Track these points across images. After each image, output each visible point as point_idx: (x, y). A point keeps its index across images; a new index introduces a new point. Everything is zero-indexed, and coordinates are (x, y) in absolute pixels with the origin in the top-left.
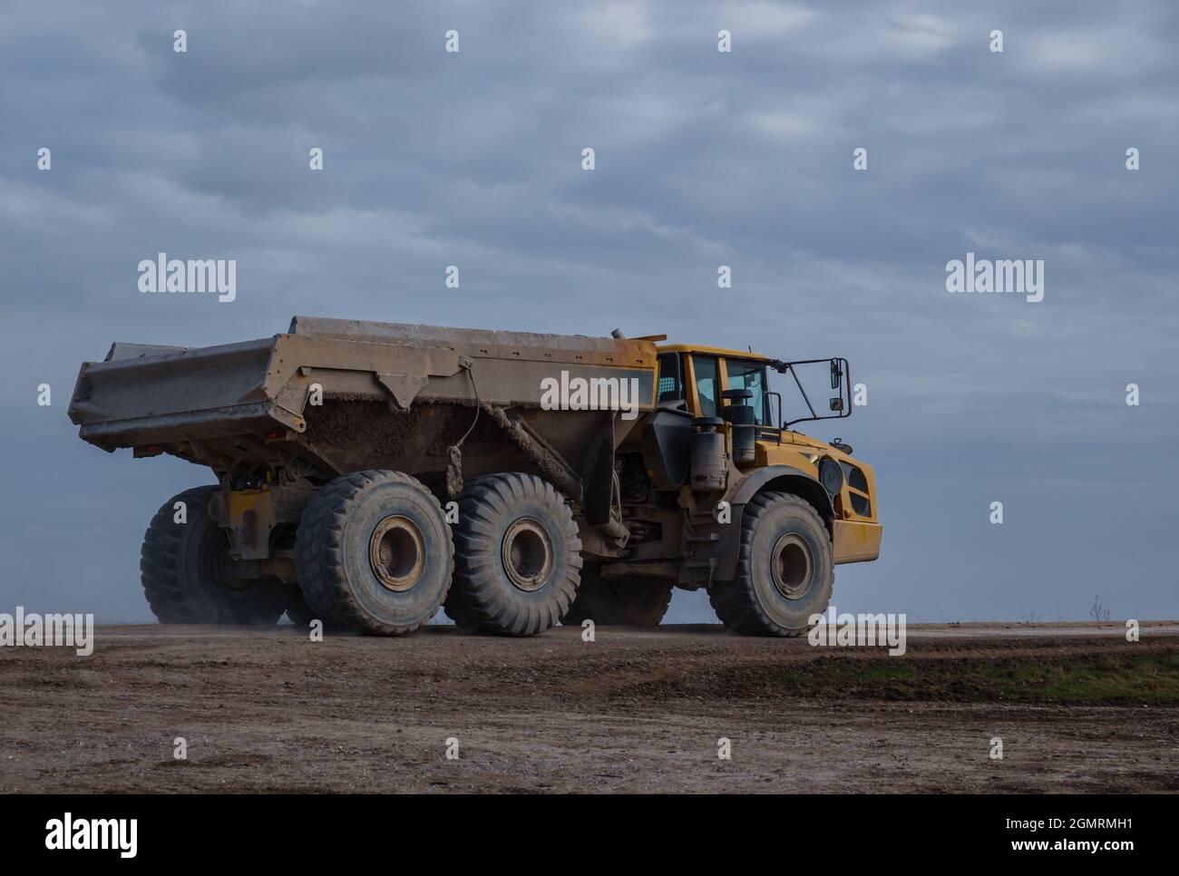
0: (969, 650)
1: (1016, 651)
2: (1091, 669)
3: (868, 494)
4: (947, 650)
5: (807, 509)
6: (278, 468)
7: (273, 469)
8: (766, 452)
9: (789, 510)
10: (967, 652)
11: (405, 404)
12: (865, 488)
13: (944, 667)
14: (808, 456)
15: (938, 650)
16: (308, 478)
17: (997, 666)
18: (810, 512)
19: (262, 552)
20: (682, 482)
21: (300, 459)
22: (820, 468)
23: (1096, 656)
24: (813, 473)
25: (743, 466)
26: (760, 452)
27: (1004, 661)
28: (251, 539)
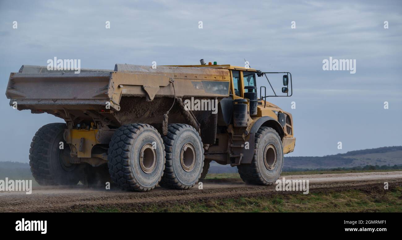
0: (145, 197)
1: (168, 197)
2: (203, 206)
3: (291, 126)
4: (135, 198)
5: (275, 134)
6: (97, 122)
7: (95, 122)
8: (261, 111)
9: (270, 134)
10: (145, 199)
11: (152, 98)
12: (290, 124)
13: (134, 208)
14: (274, 112)
15: (131, 198)
16: (108, 126)
17: (159, 206)
18: (276, 135)
19: (88, 155)
20: (229, 123)
21: (107, 119)
22: (278, 116)
23: (206, 199)
24: (276, 119)
25: (253, 117)
26: (259, 111)
27: (163, 203)
28: (83, 150)
